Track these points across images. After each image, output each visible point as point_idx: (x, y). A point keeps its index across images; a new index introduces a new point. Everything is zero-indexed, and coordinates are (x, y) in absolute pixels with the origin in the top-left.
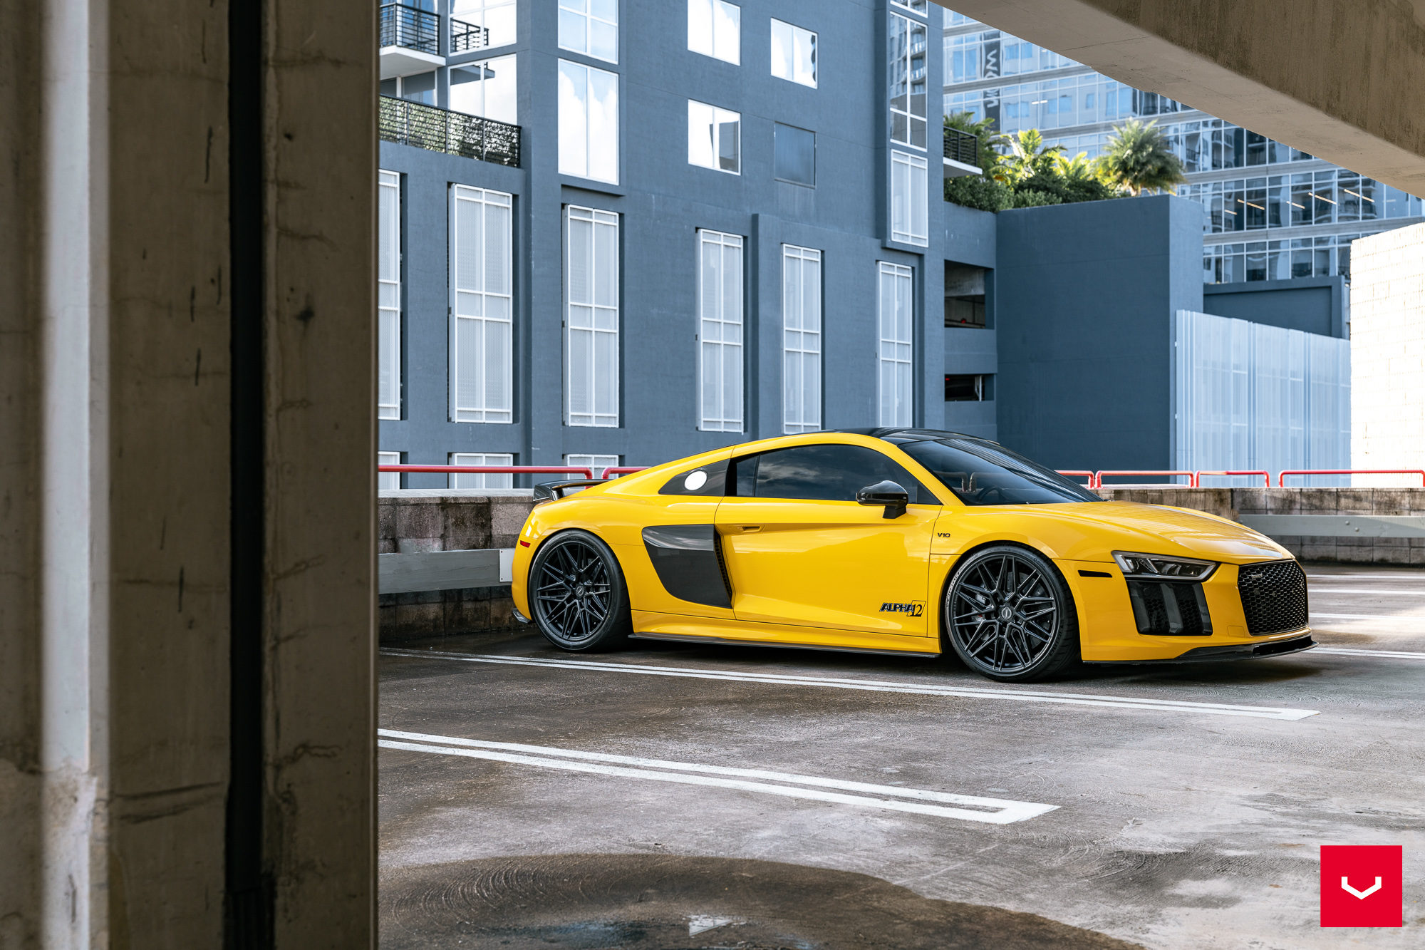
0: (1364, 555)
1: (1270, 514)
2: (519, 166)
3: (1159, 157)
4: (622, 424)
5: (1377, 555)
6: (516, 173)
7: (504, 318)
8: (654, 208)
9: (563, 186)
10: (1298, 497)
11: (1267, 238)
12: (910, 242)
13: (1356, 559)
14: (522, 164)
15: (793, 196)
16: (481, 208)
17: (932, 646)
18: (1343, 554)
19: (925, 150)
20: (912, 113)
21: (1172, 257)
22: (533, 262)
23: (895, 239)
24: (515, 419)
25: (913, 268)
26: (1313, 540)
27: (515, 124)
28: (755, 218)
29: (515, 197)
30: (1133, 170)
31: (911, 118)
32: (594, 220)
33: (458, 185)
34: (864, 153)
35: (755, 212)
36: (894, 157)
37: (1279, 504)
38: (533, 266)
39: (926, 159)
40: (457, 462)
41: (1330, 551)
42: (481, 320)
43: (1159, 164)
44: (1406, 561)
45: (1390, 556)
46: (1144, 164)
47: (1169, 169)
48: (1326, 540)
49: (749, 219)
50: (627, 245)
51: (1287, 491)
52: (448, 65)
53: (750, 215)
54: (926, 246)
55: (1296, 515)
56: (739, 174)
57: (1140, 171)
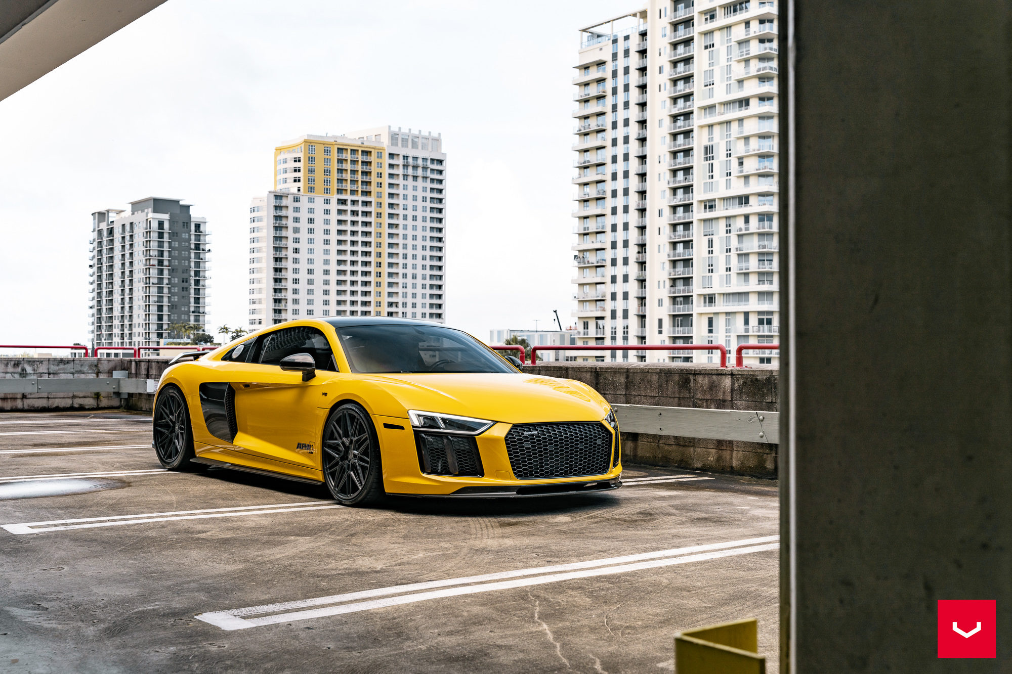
17: (318, 476)
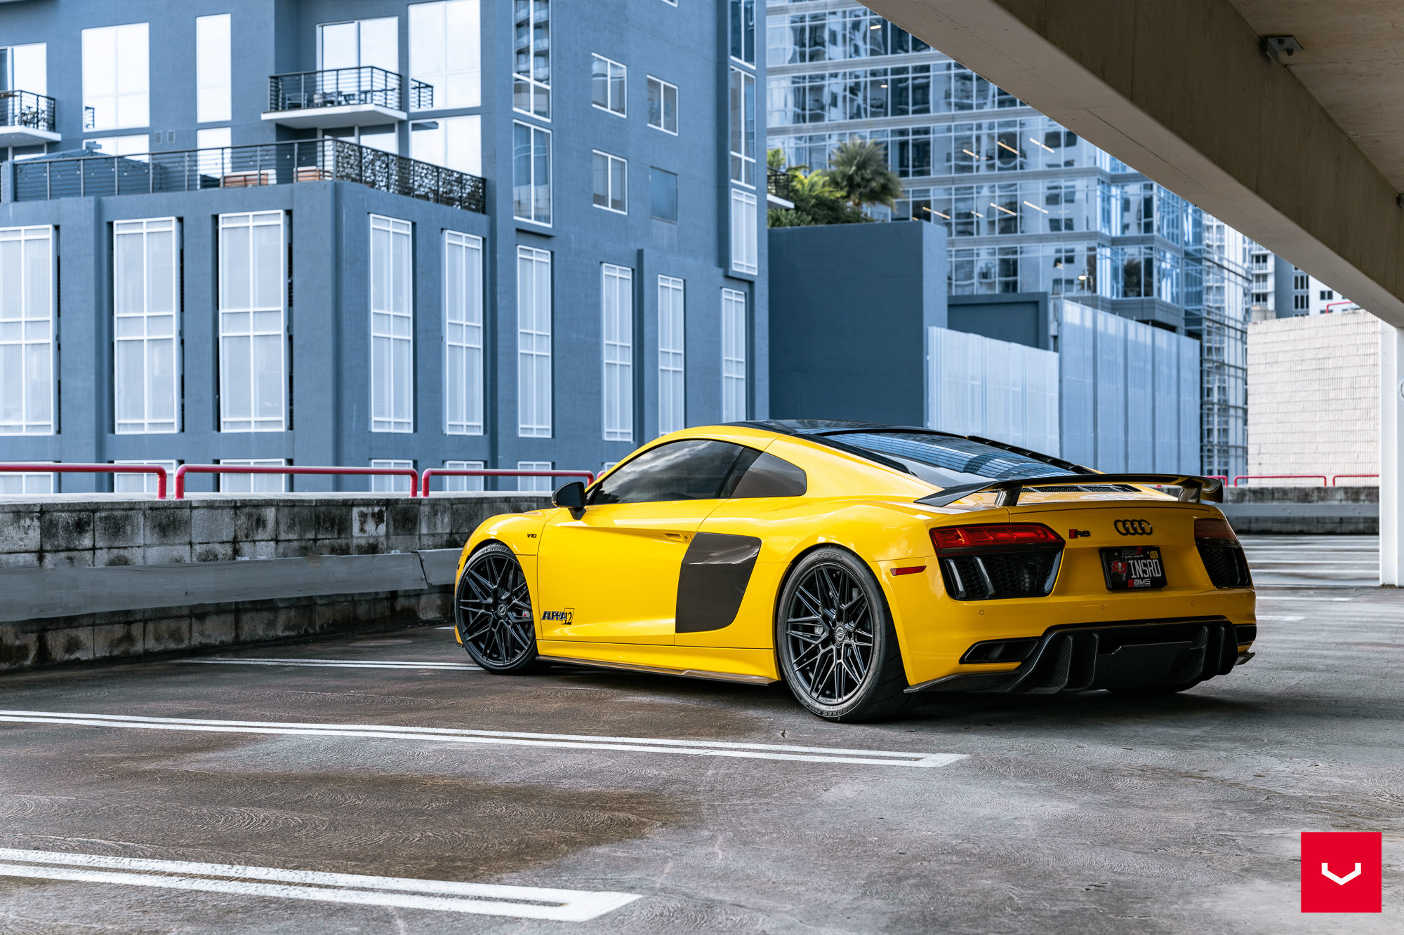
0: (1289, 528)
1: (1229, 503)
2: (484, 212)
3: (881, 174)
4: (553, 436)
5: (1298, 528)
6: (482, 219)
7: (475, 343)
8: (573, 246)
9: (518, 230)
10: (1248, 492)
11: (953, 247)
12: (744, 271)
13: (1284, 530)
14: (487, 211)
15: (663, 231)
16: (461, 251)
18: (1276, 527)
19: (754, 188)
20: (746, 155)
21: (925, 278)
22: (498, 297)
23: (734, 268)
24: (485, 432)
25: (746, 294)
26: (1257, 519)
27: (479, 174)
28: (640, 253)
29: (484, 239)
30: (859, 185)
31: (746, 161)
32: (534, 258)
33: (448, 231)
34: (710, 193)
35: (640, 248)
36: (734, 195)
37: (1235, 498)
38: (498, 299)
39: (755, 196)
40: (448, 467)
41: (1268, 526)
42: (462, 347)
43: (882, 181)
44: (1315, 531)
45: (1305, 529)
46: (869, 181)
47: (891, 186)
48: (1266, 519)
49: (635, 253)
50: (556, 279)
51: (1241, 489)
52: (410, 119)
53: (636, 250)
54: (755, 273)
55: (1246, 503)
56: (625, 213)
57: (865, 187)
